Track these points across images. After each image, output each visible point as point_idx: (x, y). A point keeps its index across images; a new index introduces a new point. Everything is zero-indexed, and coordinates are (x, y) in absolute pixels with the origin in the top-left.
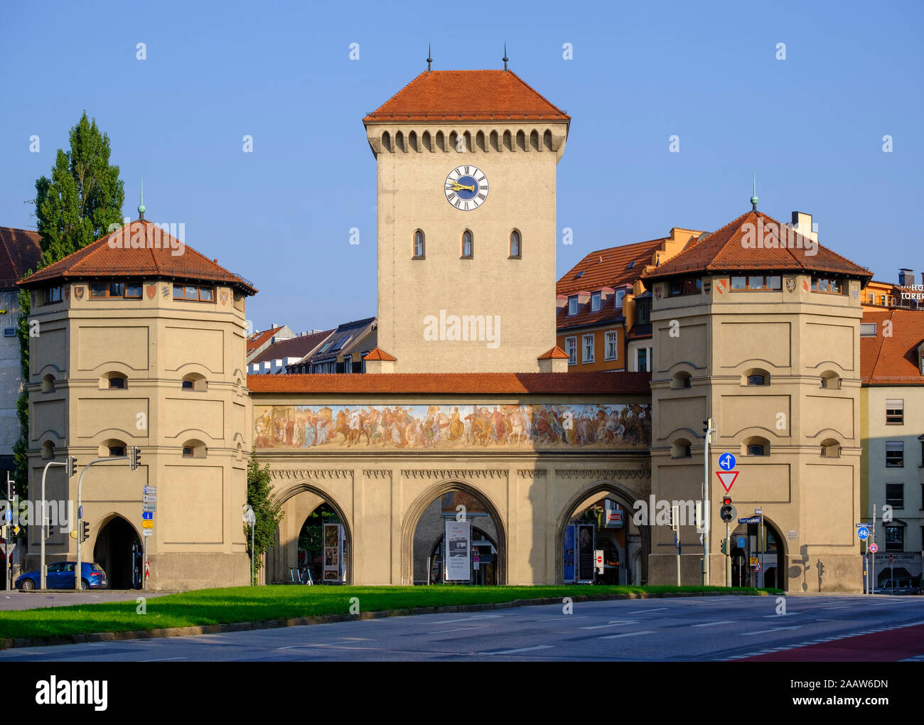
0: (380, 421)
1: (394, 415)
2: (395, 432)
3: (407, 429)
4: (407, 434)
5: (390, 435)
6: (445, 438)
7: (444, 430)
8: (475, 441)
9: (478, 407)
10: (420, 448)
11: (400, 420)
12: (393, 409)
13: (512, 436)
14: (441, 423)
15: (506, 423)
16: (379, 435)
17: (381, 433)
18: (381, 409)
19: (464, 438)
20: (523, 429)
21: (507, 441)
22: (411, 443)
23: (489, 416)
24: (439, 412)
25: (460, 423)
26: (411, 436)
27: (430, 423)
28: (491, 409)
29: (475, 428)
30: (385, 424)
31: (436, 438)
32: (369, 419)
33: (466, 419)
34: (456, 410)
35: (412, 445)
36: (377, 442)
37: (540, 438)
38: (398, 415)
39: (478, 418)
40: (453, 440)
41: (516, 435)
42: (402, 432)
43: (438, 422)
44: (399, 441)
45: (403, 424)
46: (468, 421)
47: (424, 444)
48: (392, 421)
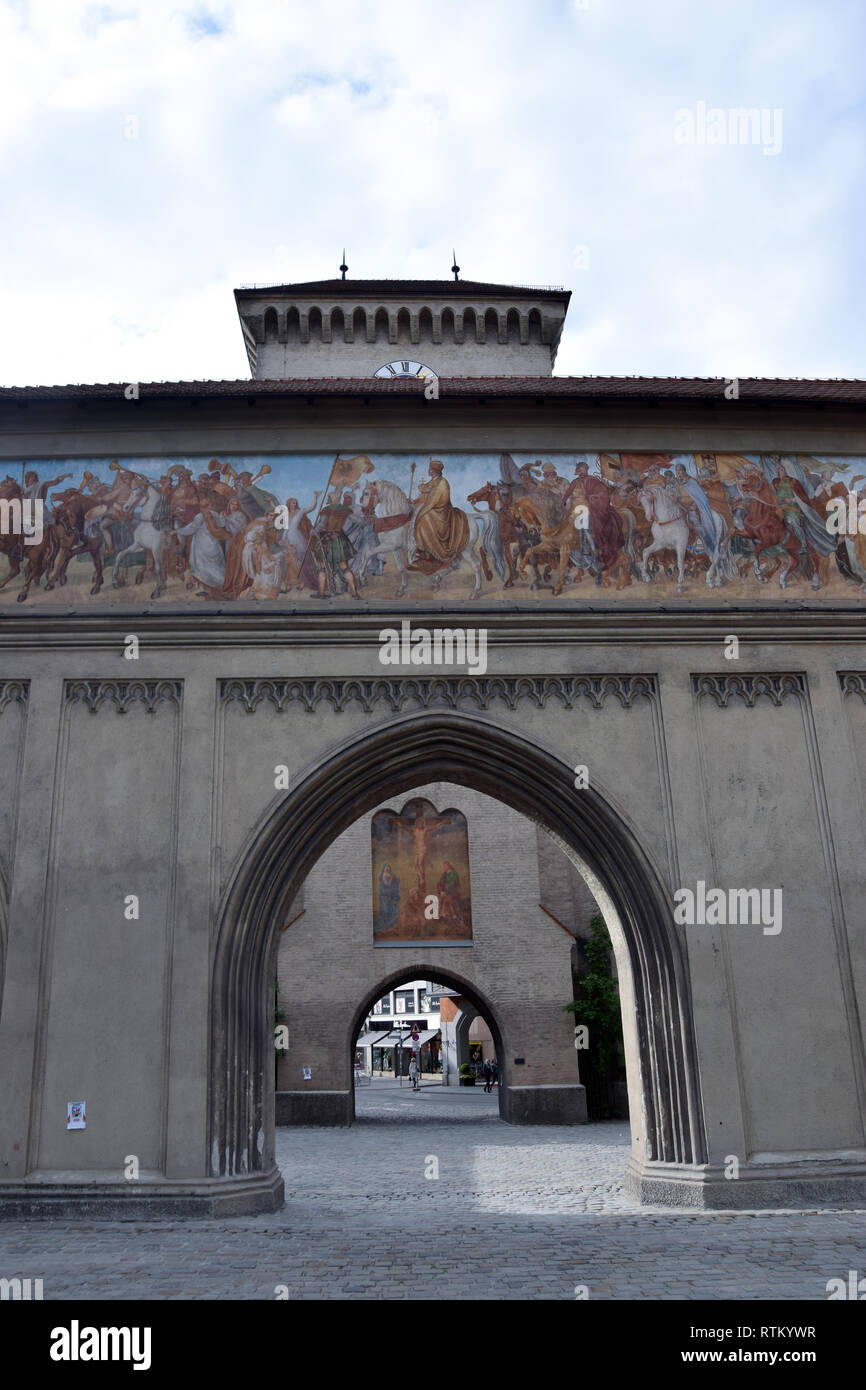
0: (148, 508)
1: (205, 490)
2: (204, 546)
3: (250, 536)
4: (247, 552)
5: (185, 554)
6: (395, 564)
7: (392, 537)
8: (514, 574)
9: (519, 462)
10: (300, 597)
11: (222, 504)
12: (198, 469)
13: (653, 556)
14: (380, 512)
15: (626, 512)
16: (143, 556)
17: (147, 551)
18: (154, 469)
19: (469, 565)
20: (693, 535)
21: (638, 574)
22: (264, 581)
23: (561, 490)
24: (372, 477)
25: (451, 513)
26: (264, 559)
27: (337, 512)
28: (566, 469)
29: (510, 528)
30: (165, 519)
31: (359, 566)
32: (109, 504)
33: (475, 498)
34: (437, 470)
35: (265, 584)
36: (131, 579)
37: (759, 567)
38: (218, 488)
39: (518, 498)
40: (430, 571)
41: (668, 554)
42: (228, 548)
43: (369, 510)
44: (218, 576)
45: (236, 519)
46: (483, 506)
47: (314, 585)
48: (196, 509)
